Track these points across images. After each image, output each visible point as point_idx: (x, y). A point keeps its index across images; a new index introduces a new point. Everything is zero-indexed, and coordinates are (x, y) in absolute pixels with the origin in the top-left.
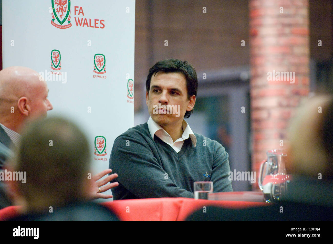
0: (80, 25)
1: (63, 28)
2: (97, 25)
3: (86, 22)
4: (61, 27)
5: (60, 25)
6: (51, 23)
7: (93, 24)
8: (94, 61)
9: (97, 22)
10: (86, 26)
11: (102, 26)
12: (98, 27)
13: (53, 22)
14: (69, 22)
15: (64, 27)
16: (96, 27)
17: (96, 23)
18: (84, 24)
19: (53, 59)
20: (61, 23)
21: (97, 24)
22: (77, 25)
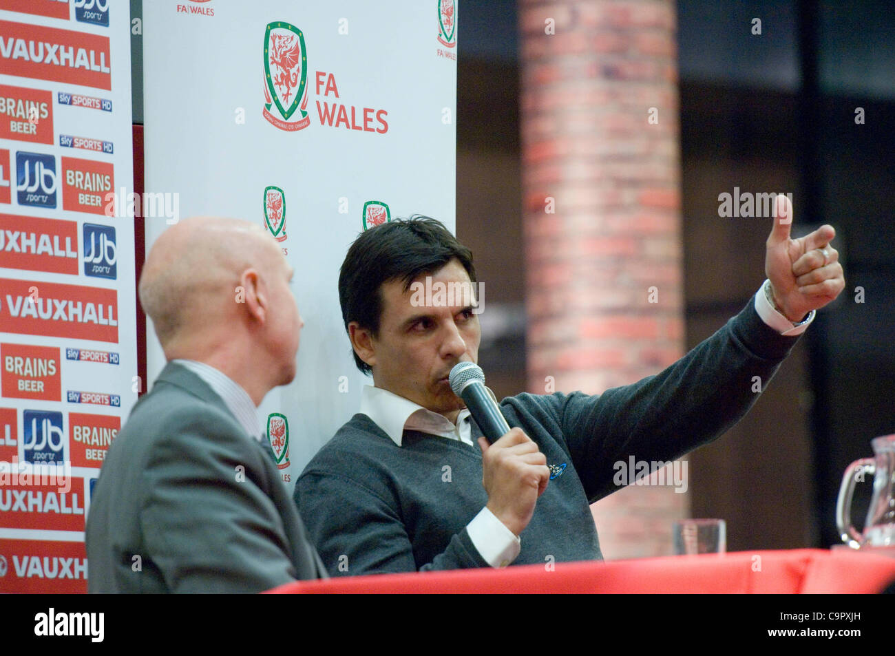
0: (330, 124)
1: (291, 130)
2: (370, 125)
3: (342, 116)
4: (285, 126)
5: (283, 120)
6: (264, 114)
7: (360, 121)
8: (364, 219)
9: (370, 115)
10: (342, 124)
11: (382, 127)
12: (372, 130)
13: (268, 113)
14: (304, 114)
15: (292, 127)
16: (367, 129)
17: (366, 120)
18: (339, 120)
19: (270, 212)
20: (286, 115)
21: (371, 120)
22: (323, 123)
